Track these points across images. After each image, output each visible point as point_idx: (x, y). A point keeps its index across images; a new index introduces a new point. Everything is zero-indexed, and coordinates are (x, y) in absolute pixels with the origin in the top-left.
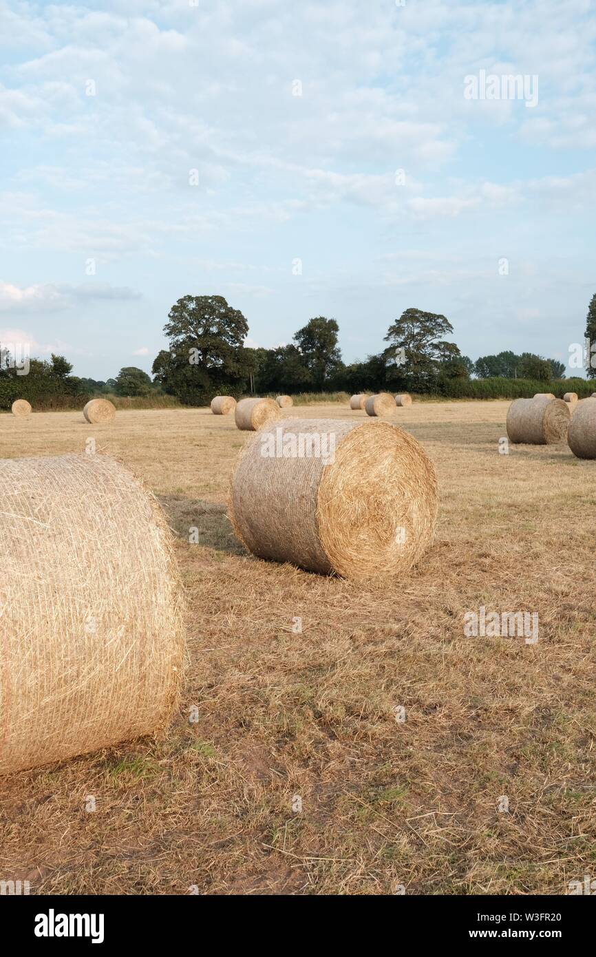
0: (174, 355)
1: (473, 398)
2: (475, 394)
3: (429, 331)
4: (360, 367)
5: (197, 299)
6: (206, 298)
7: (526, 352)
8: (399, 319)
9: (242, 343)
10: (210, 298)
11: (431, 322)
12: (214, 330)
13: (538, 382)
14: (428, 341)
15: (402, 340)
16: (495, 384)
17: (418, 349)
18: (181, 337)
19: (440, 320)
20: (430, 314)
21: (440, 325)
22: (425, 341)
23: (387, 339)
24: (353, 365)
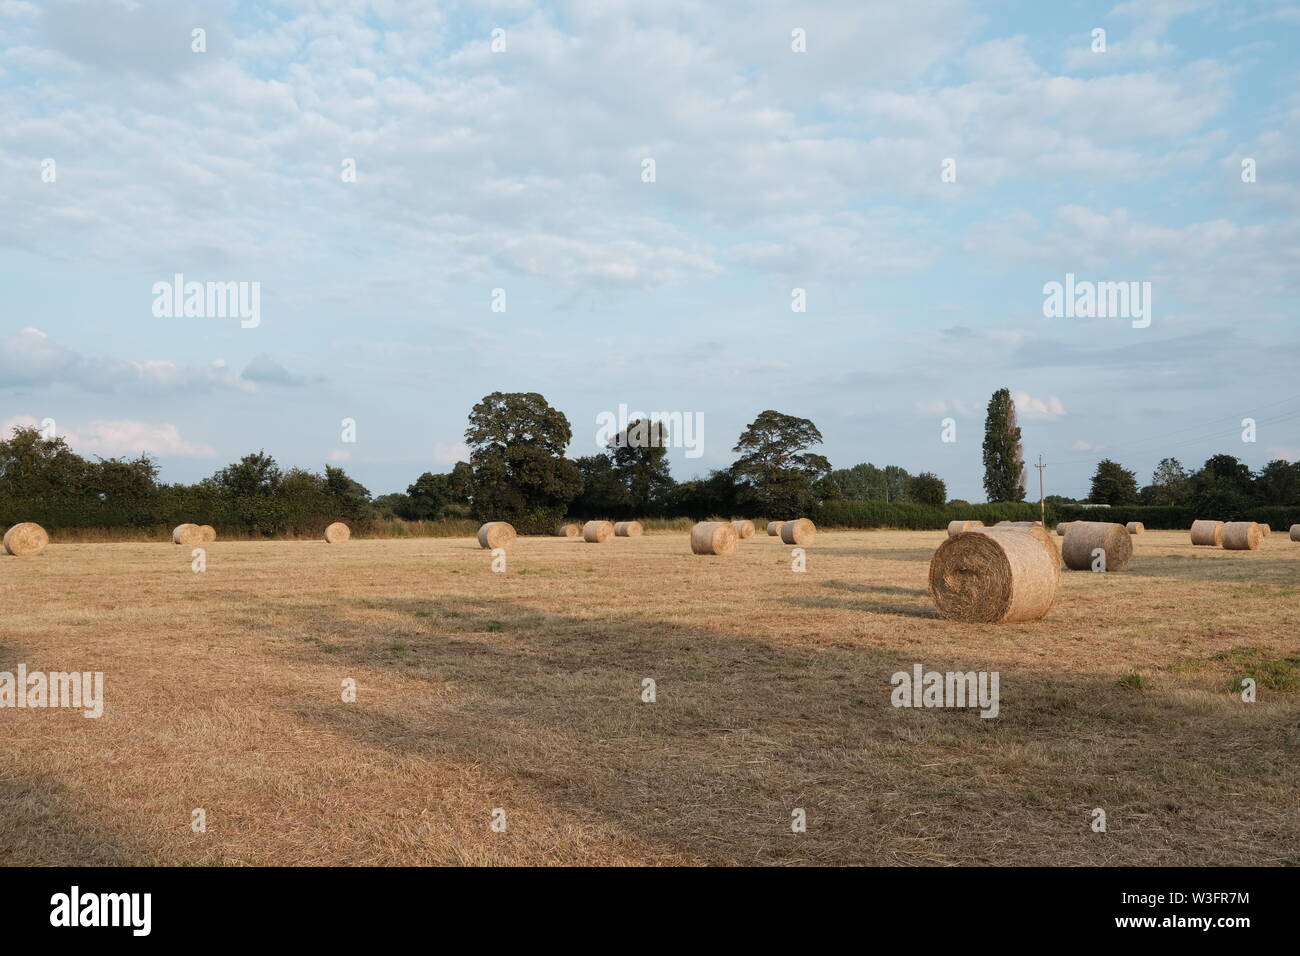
0: (475, 469)
1: (849, 527)
2: (851, 522)
3: (793, 440)
4: (700, 485)
5: (508, 396)
6: (519, 395)
7: (890, 465)
8: (752, 423)
9: (562, 453)
10: (525, 396)
11: (795, 429)
12: (528, 436)
13: (929, 507)
14: (790, 453)
15: (757, 452)
16: (876, 509)
17: (778, 463)
18: (484, 445)
19: (805, 426)
20: (793, 418)
21: (805, 433)
22: (786, 453)
23: (737, 449)
24: (690, 483)
